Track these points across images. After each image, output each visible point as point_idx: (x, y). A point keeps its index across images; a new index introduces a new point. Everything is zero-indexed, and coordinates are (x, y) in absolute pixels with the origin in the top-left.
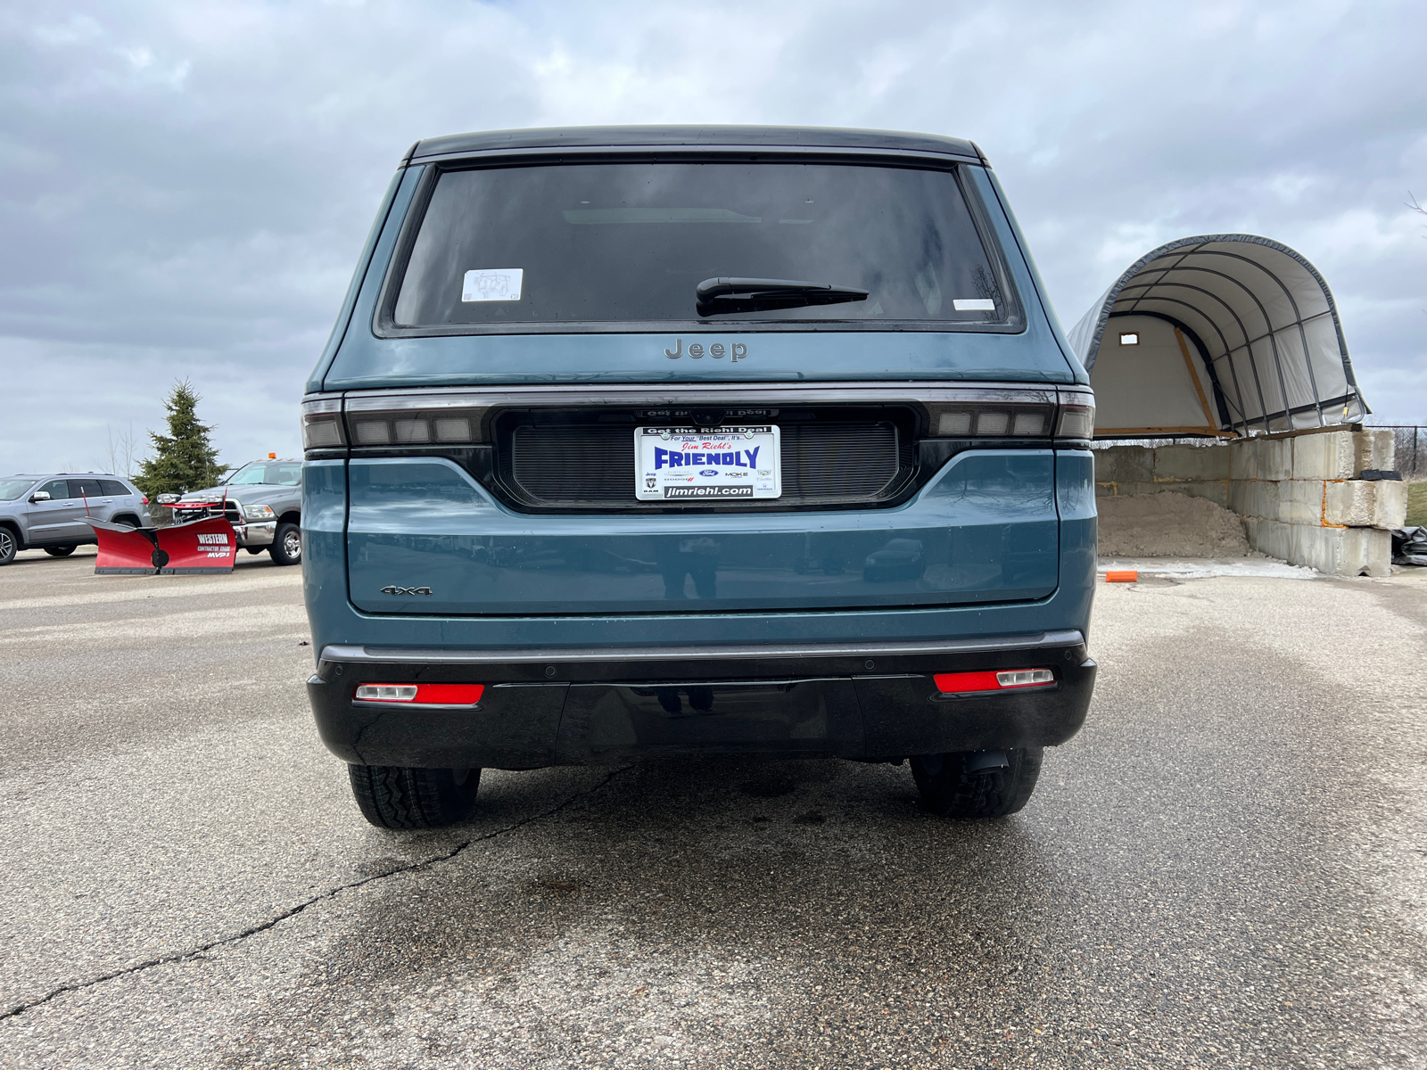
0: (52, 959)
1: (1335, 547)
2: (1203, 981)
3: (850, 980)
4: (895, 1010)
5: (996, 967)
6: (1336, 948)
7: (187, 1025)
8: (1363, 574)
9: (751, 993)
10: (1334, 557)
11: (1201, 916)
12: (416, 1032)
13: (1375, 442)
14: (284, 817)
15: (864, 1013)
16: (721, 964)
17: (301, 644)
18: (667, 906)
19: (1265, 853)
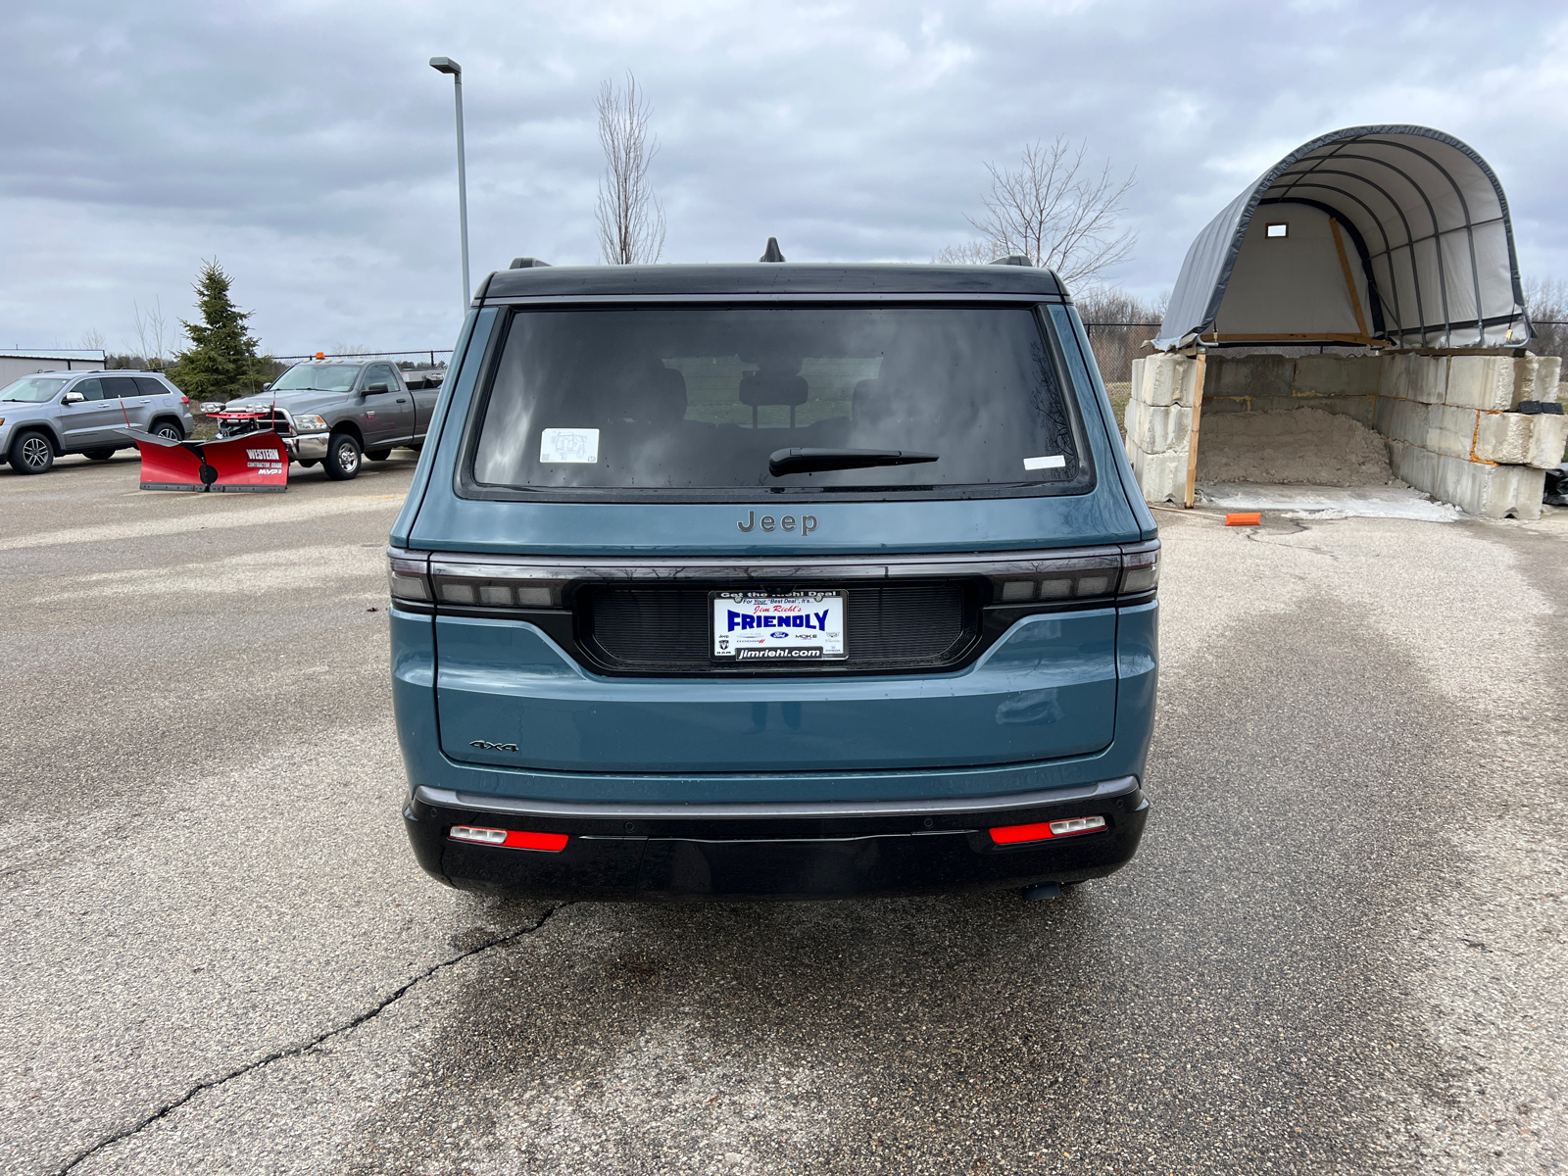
0: (184, 1050)
1: (1482, 486)
2: (1226, 1100)
3: (904, 1090)
4: (942, 1127)
5: (1039, 1078)
6: (1357, 1063)
7: (315, 1131)
8: (1510, 516)
9: (813, 1104)
10: (1480, 496)
11: (1238, 1019)
12: (516, 1143)
13: (1538, 370)
14: (376, 869)
15: (913, 1130)
16: (787, 1069)
17: (369, 610)
18: (740, 997)
19: (1315, 938)
